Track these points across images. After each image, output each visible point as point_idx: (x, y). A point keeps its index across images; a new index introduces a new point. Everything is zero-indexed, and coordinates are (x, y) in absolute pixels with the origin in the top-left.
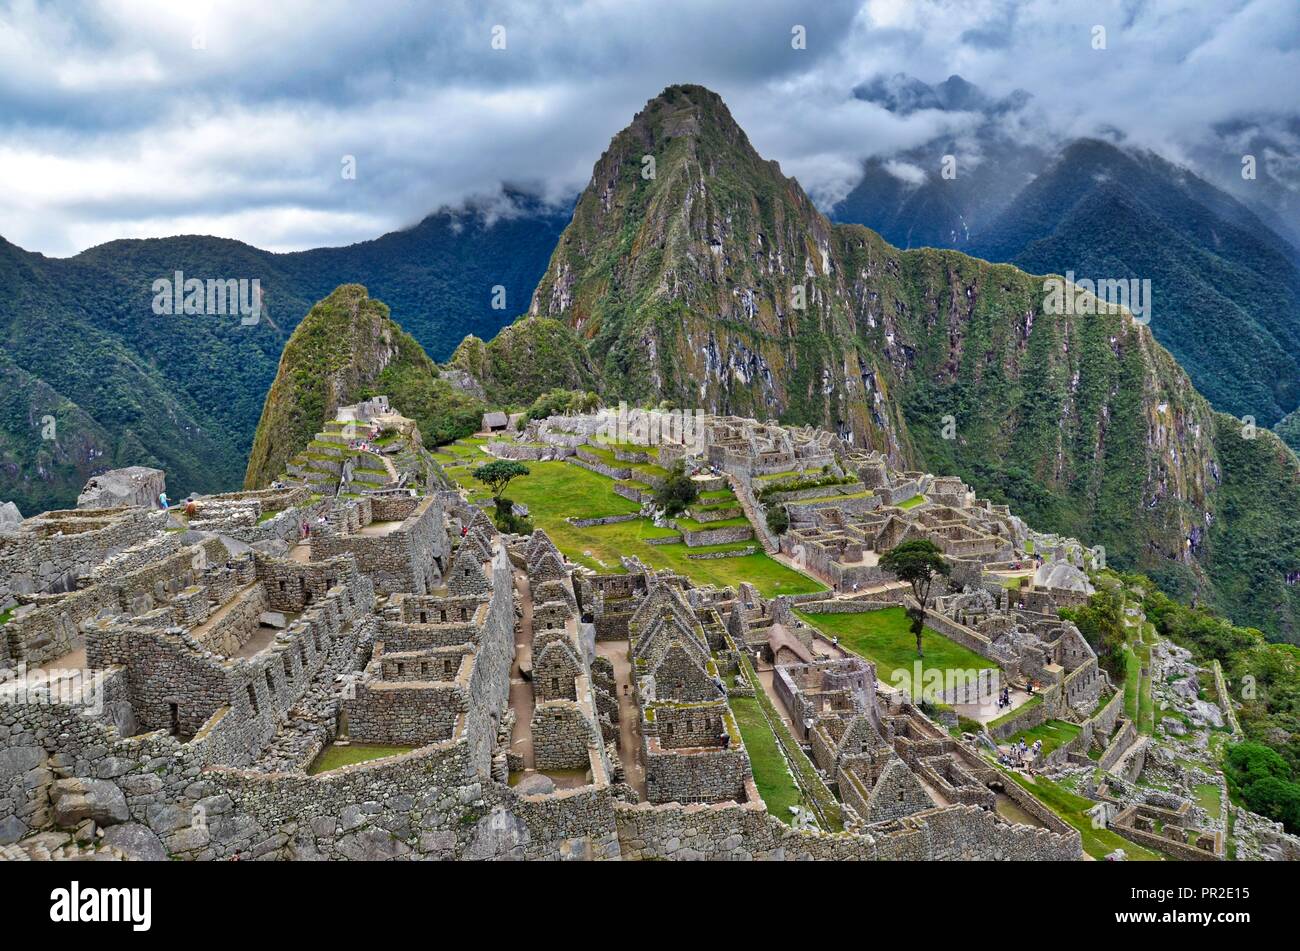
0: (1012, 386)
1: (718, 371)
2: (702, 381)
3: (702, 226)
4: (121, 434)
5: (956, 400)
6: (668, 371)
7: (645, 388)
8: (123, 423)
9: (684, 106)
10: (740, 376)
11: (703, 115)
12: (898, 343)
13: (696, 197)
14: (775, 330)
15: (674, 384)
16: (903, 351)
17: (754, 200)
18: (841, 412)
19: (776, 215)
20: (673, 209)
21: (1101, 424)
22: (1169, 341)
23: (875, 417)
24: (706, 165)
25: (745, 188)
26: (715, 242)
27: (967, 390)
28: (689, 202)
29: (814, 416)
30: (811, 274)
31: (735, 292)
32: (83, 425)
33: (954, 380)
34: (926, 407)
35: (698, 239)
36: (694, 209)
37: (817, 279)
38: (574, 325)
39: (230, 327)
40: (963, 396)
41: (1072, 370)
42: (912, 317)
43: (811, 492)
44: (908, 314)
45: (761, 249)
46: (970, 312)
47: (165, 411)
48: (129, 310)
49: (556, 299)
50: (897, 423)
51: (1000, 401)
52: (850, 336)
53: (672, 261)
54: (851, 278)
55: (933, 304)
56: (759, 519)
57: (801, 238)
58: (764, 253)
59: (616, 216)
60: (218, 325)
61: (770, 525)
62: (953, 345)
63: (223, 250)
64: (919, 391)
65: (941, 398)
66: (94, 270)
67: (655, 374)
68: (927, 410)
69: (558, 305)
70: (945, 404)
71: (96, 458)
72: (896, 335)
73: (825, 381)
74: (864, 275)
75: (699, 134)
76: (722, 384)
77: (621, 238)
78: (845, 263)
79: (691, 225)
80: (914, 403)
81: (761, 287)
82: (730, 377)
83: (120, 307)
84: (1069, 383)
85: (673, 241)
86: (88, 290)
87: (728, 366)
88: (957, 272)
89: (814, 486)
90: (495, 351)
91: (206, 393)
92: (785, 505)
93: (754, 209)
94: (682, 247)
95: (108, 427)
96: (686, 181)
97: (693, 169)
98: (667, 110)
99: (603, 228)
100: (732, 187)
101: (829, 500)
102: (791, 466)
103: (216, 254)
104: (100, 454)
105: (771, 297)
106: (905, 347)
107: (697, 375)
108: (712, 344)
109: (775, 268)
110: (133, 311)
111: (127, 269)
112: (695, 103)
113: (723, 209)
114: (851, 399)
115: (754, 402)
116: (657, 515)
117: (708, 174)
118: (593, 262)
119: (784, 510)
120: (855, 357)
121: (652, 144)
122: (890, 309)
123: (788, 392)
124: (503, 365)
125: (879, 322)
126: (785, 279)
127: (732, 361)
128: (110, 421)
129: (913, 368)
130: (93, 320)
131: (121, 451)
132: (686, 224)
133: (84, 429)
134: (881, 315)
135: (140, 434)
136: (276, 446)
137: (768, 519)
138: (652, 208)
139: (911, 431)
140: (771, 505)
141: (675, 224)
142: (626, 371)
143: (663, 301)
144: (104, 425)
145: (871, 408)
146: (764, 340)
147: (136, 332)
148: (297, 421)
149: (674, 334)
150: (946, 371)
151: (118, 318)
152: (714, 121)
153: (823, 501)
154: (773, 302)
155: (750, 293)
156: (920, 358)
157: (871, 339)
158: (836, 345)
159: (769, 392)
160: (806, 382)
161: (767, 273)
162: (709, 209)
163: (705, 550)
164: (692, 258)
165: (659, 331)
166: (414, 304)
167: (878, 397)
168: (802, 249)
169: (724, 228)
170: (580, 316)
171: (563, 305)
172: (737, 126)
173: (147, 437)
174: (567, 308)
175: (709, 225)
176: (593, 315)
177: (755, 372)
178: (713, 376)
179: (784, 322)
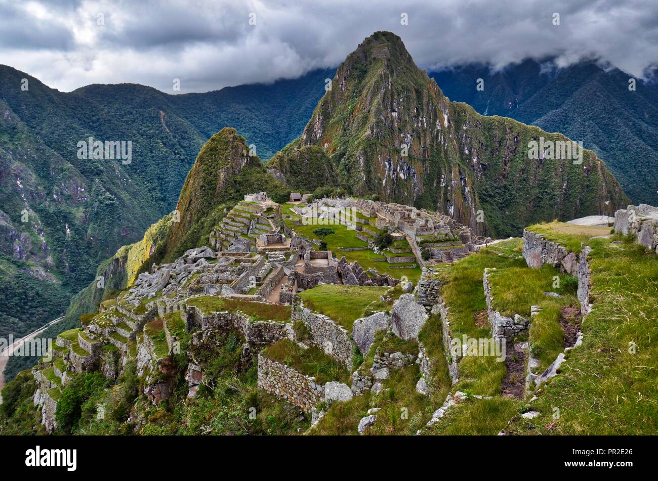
0: (533, 187)
1: (391, 173)
2: (384, 177)
3: (388, 103)
4: (93, 181)
5: (505, 192)
6: (368, 173)
7: (357, 180)
8: (95, 175)
9: (383, 42)
10: (402, 175)
11: (392, 47)
12: (478, 162)
13: (386, 88)
14: (420, 155)
15: (371, 179)
16: (481, 166)
17: (413, 90)
18: (449, 196)
19: (424, 98)
20: (374, 94)
21: (575, 208)
22: (616, 167)
23: (465, 198)
24: (392, 73)
25: (410, 85)
26: (394, 111)
27: (510, 187)
28: (383, 91)
29: (436, 197)
30: (439, 128)
31: (402, 135)
32: (76, 175)
33: (505, 182)
34: (490, 195)
35: (386, 109)
36: (385, 95)
37: (441, 130)
38: (324, 146)
39: (147, 131)
40: (509, 190)
41: (563, 180)
42: (486, 149)
43: (439, 244)
44: (484, 148)
45: (416, 115)
46: (515, 149)
47: (114, 170)
48: (98, 119)
49: (315, 132)
50: (475, 202)
51: (526, 194)
52: (455, 158)
53: (372, 120)
54: (458, 129)
55: (497, 144)
56: (418, 253)
57: (435, 110)
58: (417, 116)
59: (346, 94)
60: (141, 129)
61: (423, 257)
62: (505, 165)
63: (145, 92)
64: (487, 186)
65: (497, 191)
66: (82, 99)
67: (362, 174)
68: (490, 196)
69: (316, 135)
70: (499, 193)
71: (81, 192)
72: (478, 158)
73: (442, 180)
74: (464, 128)
75: (389, 57)
76: (393, 179)
77: (349, 105)
78: (455, 121)
79: (383, 102)
80: (484, 192)
82: (397, 176)
83: (94, 118)
84: (561, 187)
85: (373, 109)
86: (79, 109)
87: (396, 171)
88: (510, 129)
89: (441, 241)
90: (291, 160)
92: (429, 248)
93: (413, 95)
94: (378, 112)
95: (87, 177)
96: (382, 80)
97: (386, 75)
98: (375, 44)
99: (341, 99)
100: (403, 84)
101: (447, 248)
102: (432, 232)
103: (141, 94)
104: (83, 190)
105: (419, 138)
106: (482, 164)
107: (382, 175)
108: (390, 160)
109: (422, 124)
110: (100, 121)
111: (98, 99)
112: (388, 41)
113: (399, 95)
114: (453, 190)
115: (407, 188)
116: (376, 248)
117: (392, 77)
118: (334, 116)
119: (428, 251)
120: (457, 169)
121: (366, 60)
122: (475, 144)
123: (424, 184)
124: (295, 167)
125: (470, 151)
126: (426, 129)
127: (398, 168)
128: (88, 174)
129: (485, 175)
130: (81, 124)
131: (93, 189)
132: (381, 102)
133: (76, 177)
134: (471, 148)
135: (102, 181)
136: (193, 200)
137: (422, 254)
138: (364, 92)
139: (482, 206)
140: (423, 248)
141: (376, 101)
142: (348, 171)
143: (368, 138)
144: (85, 176)
145: (463, 194)
146: (414, 159)
147: (102, 131)
148: (204, 190)
149: (372, 155)
150: (501, 177)
151: (93, 123)
152: (396, 50)
153: (445, 248)
154: (420, 140)
155: (409, 136)
156: (489, 170)
157: (466, 160)
158: (449, 163)
159: (415, 184)
160: (433, 180)
161: (418, 126)
162: (392, 95)
163: (396, 265)
164: (383, 118)
165: (365, 153)
167: (467, 189)
168: (435, 115)
169: (399, 104)
170: (327, 141)
171: (318, 136)
172: (407, 53)
173: (105, 183)
174: (320, 137)
175: (392, 102)
176: (333, 142)
177: (409, 174)
178: (389, 175)
179: (424, 151)
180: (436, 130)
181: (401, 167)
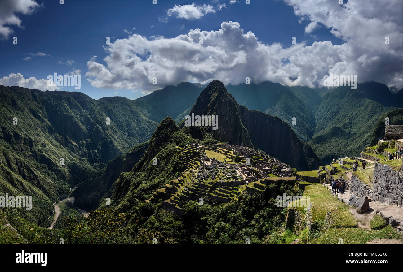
17: (228, 101)
20: (215, 103)
53: (215, 112)
78: (241, 112)
81: (229, 117)
88: (260, 115)
96: (217, 98)
97: (219, 96)
100: (225, 99)
112: (219, 84)
113: (223, 103)
118: (200, 110)
121: (211, 90)
138: (211, 102)
140: (252, 161)
141: (216, 106)
146: (229, 126)
179: (232, 123)
181: (224, 129)
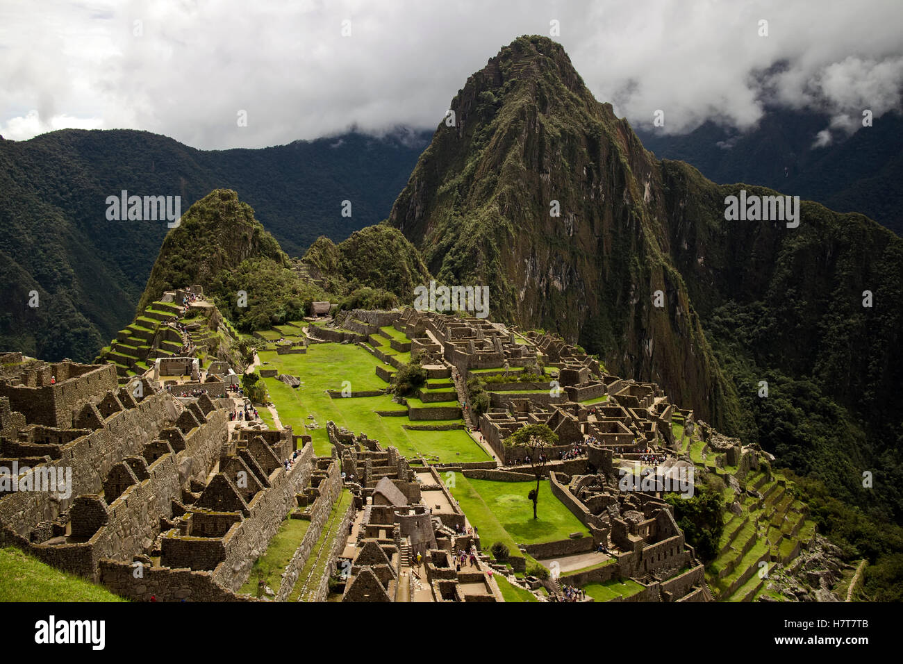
1: (537, 279)
2: (522, 287)
3: (533, 157)
8: (58, 282)
10: (556, 283)
11: (546, 62)
12: (707, 265)
13: (531, 132)
14: (592, 248)
15: (495, 287)
16: (711, 272)
17: (583, 136)
18: (644, 320)
19: (601, 150)
20: (509, 143)
23: (676, 327)
24: (543, 105)
25: (576, 127)
26: (545, 172)
28: (525, 136)
29: (621, 322)
30: (628, 202)
35: (530, 168)
36: (528, 143)
37: (633, 207)
42: (722, 242)
44: (719, 240)
45: (585, 178)
49: (412, 210)
52: (658, 256)
53: (504, 187)
54: (669, 207)
57: (622, 172)
58: (588, 182)
59: (466, 143)
64: (722, 307)
67: (479, 279)
69: (414, 215)
70: (745, 321)
72: (706, 258)
73: (632, 293)
74: (681, 205)
75: (540, 79)
76: (540, 290)
77: (467, 163)
78: (665, 193)
79: (525, 156)
81: (583, 211)
82: (548, 285)
85: (507, 168)
87: (546, 275)
90: (342, 251)
91: (130, 263)
93: (583, 145)
94: (515, 174)
95: (44, 285)
96: (524, 118)
97: (531, 110)
98: (516, 57)
100: (565, 125)
105: (592, 221)
106: (714, 269)
107: (517, 281)
108: (533, 256)
109: (596, 195)
112: (540, 52)
113: (555, 144)
117: (543, 113)
120: (660, 275)
121: (501, 85)
122: (701, 233)
123: (599, 301)
125: (690, 246)
126: (605, 205)
127: (551, 272)
132: (520, 155)
134: (694, 240)
135: (70, 293)
138: (494, 139)
141: (511, 154)
143: (493, 219)
144: (40, 284)
145: (672, 319)
146: (581, 256)
149: (500, 246)
152: (554, 67)
154: (593, 224)
155: (571, 215)
157: (684, 261)
158: (645, 264)
159: (582, 299)
160: (615, 294)
161: (589, 199)
162: (542, 143)
164: (523, 184)
165: (486, 243)
166: (314, 202)
167: (680, 310)
168: (622, 181)
169: (554, 160)
171: (417, 215)
175: (541, 157)
177: (571, 282)
178: (532, 283)
179: (600, 242)
180: (622, 206)
181: (555, 269)
